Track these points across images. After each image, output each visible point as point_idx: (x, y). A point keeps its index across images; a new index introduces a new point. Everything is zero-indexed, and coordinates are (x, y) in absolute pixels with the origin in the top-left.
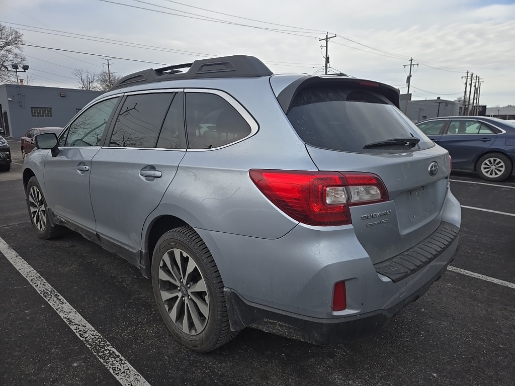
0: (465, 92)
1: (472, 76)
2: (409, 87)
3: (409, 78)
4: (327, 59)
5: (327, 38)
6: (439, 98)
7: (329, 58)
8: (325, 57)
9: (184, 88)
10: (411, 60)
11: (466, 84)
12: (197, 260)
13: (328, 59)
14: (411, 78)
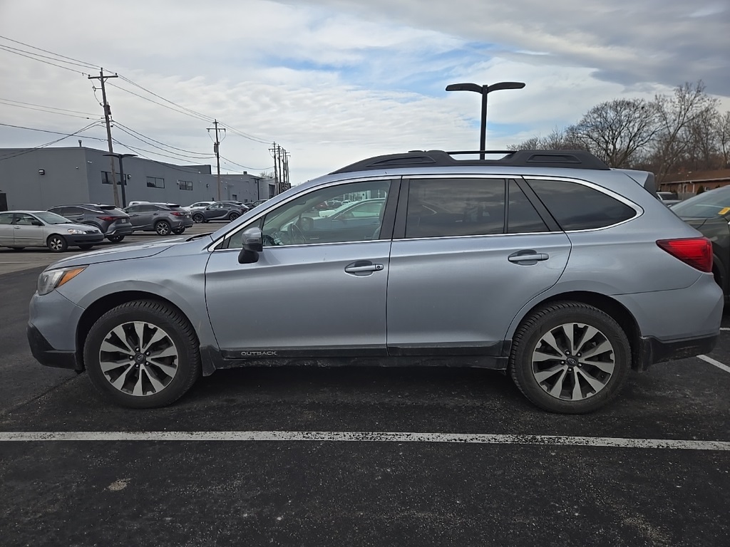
0: (275, 167)
1: (279, 149)
2: (218, 158)
3: (217, 145)
4: (107, 108)
5: (102, 77)
6: (245, 173)
7: (109, 106)
8: (103, 104)
10: (216, 123)
11: (275, 157)
13: (109, 109)
14: (219, 146)
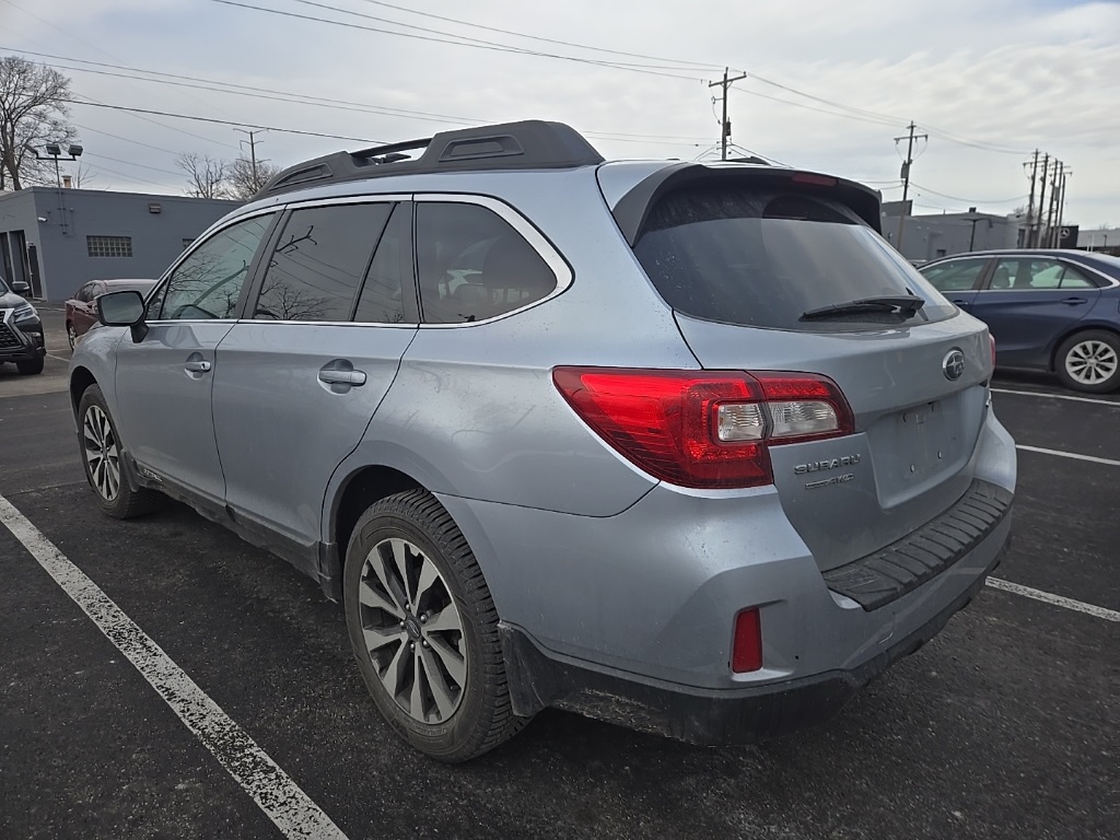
0: (1032, 196)
1: (1046, 161)
2: (906, 187)
3: (906, 167)
4: (727, 127)
5: (726, 81)
6: (973, 210)
7: (729, 124)
8: (722, 121)
9: (413, 193)
10: (912, 127)
11: (1033, 178)
12: (440, 562)
13: (729, 127)
14: (911, 166)
